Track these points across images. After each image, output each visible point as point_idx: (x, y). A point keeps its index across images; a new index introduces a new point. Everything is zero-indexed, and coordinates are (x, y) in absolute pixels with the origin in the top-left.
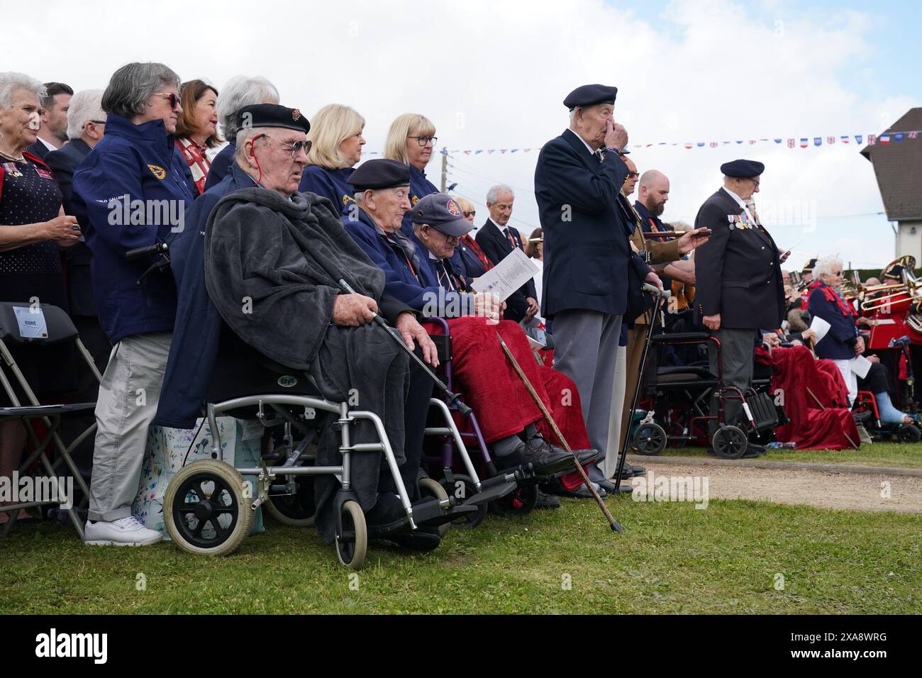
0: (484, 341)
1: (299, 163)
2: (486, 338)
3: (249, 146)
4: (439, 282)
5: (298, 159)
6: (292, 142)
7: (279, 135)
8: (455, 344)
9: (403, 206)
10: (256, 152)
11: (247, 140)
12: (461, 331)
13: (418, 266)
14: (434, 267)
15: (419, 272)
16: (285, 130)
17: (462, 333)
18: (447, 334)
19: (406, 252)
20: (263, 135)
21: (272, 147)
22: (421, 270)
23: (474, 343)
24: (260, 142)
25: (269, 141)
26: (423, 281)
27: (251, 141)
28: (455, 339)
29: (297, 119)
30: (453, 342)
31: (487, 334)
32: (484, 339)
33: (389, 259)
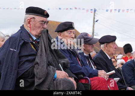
0: (103, 86)
1: (44, 28)
2: (103, 85)
3: (28, 20)
4: (88, 63)
5: (43, 27)
6: (43, 21)
7: (38, 18)
8: (92, 87)
9: (71, 37)
10: (31, 23)
11: (28, 18)
12: (95, 82)
13: (80, 59)
14: (86, 58)
15: (80, 61)
16: (41, 17)
17: (95, 83)
18: (90, 83)
19: (76, 54)
20: (34, 18)
21: (36, 22)
22: (81, 60)
23: (99, 86)
24: (33, 20)
25: (36, 20)
26: (82, 64)
27: (30, 19)
28: (93, 85)
29: (46, 14)
30: (92, 86)
31: (103, 84)
32: (102, 85)
33: (70, 57)
